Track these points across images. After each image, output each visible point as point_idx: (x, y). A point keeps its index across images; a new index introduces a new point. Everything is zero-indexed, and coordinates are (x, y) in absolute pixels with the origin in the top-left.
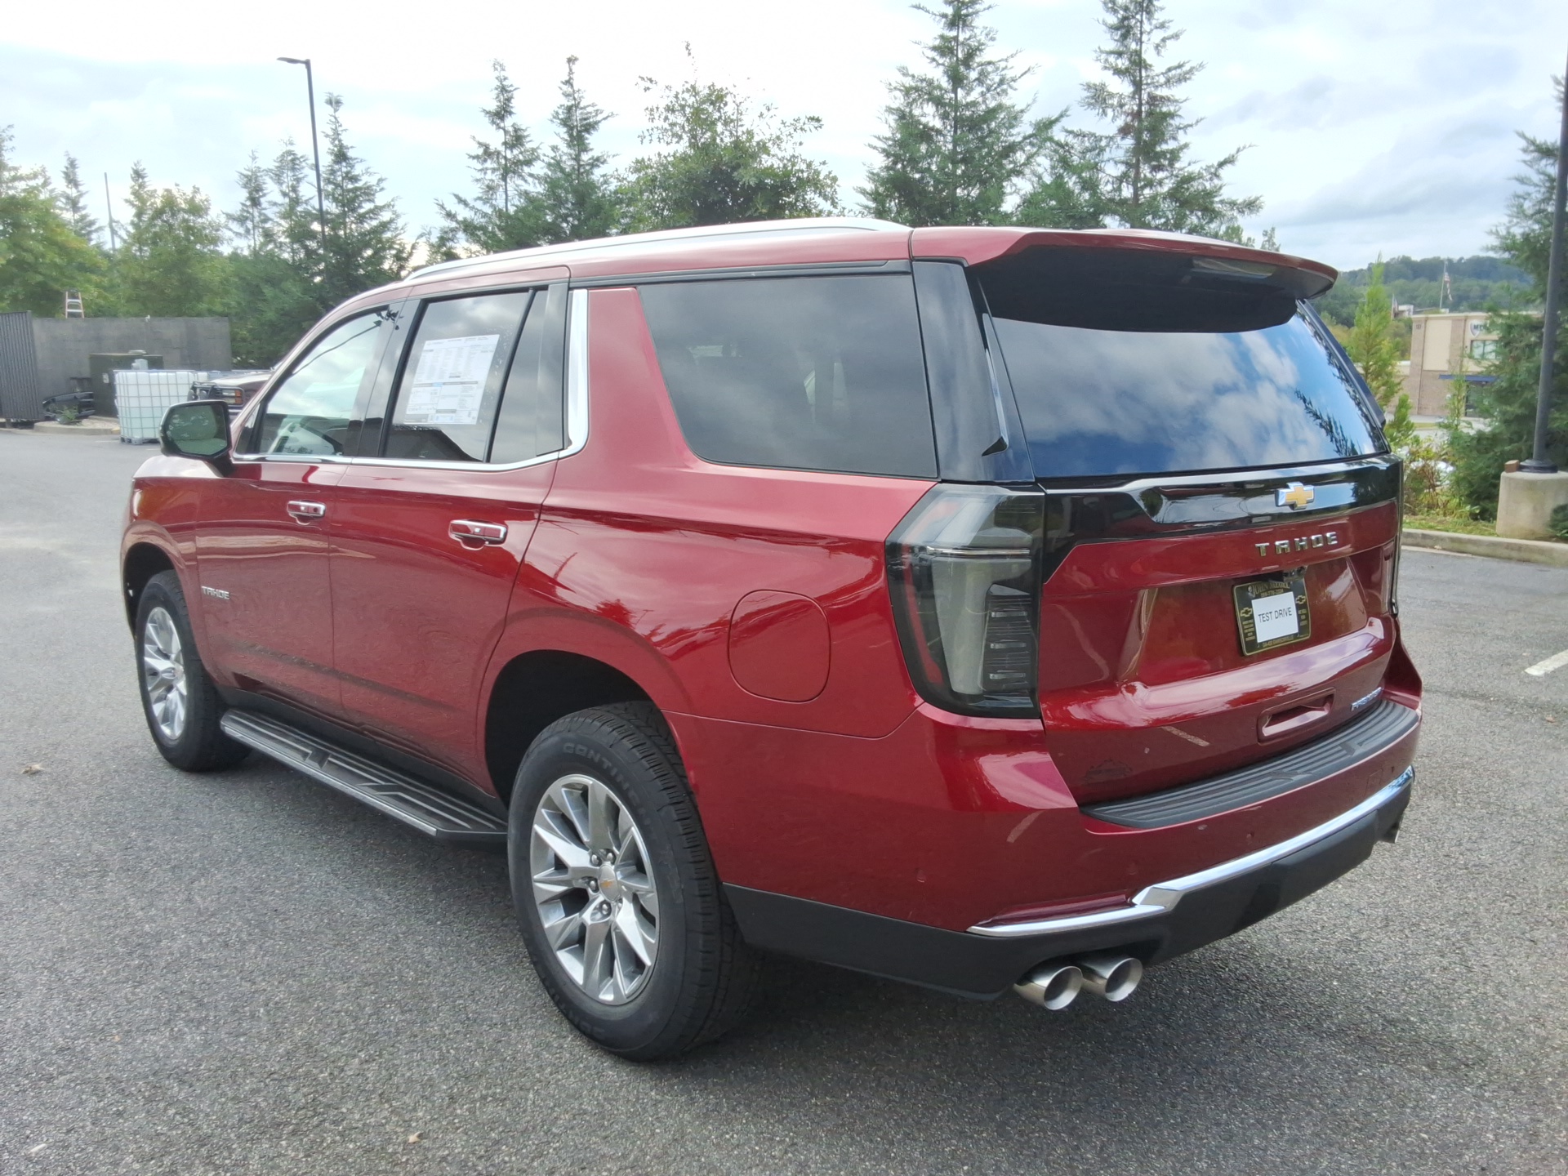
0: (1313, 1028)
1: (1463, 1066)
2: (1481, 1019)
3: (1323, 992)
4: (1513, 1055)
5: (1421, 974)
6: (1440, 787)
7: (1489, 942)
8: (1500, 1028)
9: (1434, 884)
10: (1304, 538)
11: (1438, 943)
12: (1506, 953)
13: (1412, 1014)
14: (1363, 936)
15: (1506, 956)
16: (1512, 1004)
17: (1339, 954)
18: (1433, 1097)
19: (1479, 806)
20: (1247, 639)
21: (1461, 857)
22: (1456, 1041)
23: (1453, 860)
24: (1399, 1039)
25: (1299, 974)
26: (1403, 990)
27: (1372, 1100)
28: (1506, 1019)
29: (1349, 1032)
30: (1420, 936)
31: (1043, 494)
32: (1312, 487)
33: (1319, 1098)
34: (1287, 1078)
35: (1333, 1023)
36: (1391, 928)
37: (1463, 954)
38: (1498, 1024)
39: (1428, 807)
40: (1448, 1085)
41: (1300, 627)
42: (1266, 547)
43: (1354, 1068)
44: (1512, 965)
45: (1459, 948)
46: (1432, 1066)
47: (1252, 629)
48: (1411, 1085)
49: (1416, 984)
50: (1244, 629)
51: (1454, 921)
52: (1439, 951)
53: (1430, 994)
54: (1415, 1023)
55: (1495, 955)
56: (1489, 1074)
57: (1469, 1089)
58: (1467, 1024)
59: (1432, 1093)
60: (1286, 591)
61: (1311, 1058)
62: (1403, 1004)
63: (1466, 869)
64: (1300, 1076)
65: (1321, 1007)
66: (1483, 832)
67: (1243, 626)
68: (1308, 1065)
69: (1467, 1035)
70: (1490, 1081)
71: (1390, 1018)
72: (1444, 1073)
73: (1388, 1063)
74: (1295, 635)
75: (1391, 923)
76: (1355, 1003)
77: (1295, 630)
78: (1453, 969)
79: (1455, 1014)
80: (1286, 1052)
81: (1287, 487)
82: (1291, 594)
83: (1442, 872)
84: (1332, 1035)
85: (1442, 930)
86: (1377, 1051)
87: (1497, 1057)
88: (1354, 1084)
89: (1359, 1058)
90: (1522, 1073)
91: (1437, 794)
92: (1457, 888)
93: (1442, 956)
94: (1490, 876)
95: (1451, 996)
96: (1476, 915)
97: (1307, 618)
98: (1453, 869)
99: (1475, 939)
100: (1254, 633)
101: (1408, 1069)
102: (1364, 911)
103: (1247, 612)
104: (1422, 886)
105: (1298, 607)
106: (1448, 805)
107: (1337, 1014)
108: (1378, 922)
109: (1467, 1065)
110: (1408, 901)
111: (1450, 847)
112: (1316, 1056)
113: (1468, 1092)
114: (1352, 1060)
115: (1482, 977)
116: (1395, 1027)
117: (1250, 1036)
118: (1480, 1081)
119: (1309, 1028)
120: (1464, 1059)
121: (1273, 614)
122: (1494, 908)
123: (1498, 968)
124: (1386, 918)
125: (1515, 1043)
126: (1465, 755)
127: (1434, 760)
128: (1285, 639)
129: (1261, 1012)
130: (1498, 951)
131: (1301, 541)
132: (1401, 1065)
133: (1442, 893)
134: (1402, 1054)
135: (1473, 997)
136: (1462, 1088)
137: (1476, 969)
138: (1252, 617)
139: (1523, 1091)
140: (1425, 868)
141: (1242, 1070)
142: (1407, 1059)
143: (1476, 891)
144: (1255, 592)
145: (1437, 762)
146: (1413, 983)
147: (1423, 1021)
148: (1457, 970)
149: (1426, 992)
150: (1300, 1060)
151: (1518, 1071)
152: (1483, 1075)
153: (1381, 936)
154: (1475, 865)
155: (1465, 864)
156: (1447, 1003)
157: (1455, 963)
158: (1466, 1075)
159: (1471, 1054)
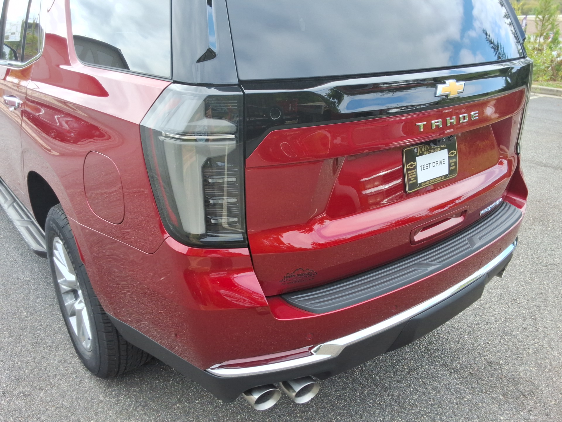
0: (448, 366)
1: (522, 396)
2: (538, 363)
3: (458, 342)
4: (550, 390)
5: (512, 331)
6: (542, 219)
7: (550, 312)
8: (547, 370)
9: (529, 275)
10: (454, 117)
11: (524, 312)
12: (557, 320)
13: (501, 358)
14: (487, 306)
15: (557, 321)
16: (555, 353)
17: (472, 317)
18: (502, 418)
19: (558, 230)
20: (410, 182)
21: (545, 259)
22: (521, 378)
23: (541, 261)
24: (492, 376)
25: (449, 330)
26: (500, 342)
27: (468, 418)
28: (550, 364)
29: (466, 370)
30: (516, 307)
31: (241, 93)
32: (463, 83)
33: (440, 416)
34: (426, 400)
35: (459, 363)
36: (502, 301)
37: (535, 320)
38: (546, 367)
39: (534, 230)
40: (511, 410)
41: (450, 171)
42: (424, 125)
43: (464, 395)
44: (559, 327)
45: (534, 315)
46: (505, 395)
47: (415, 176)
48: (491, 409)
49: (508, 338)
50: (408, 176)
51: (535, 298)
52: (524, 317)
53: (513, 345)
54: (502, 364)
55: (552, 320)
56: (535, 403)
57: (522, 413)
58: (529, 366)
59: (501, 415)
60: (442, 149)
61: (442, 386)
62: (498, 351)
63: (546, 266)
64: (433, 399)
65: (455, 351)
66: (558, 245)
67: (408, 174)
68: (439, 392)
69: (528, 374)
70: (535, 408)
71: (489, 361)
72: (511, 401)
73: (482, 392)
74: (446, 176)
75: (503, 298)
76: (473, 350)
77: (447, 173)
78: (529, 329)
79: (524, 359)
80: (430, 382)
81: (444, 83)
82: (446, 150)
83: (534, 268)
84: (456, 371)
85: (527, 303)
86: (478, 384)
87: (541, 390)
88: (461, 406)
89: (468, 388)
90: (553, 402)
91: (539, 223)
92: (539, 277)
93: (524, 320)
94: (557, 271)
95: (524, 347)
96: (546, 295)
97: (456, 165)
98: (540, 266)
99: (543, 310)
100: (416, 178)
101: (492, 398)
102: (490, 291)
103: (411, 165)
104: (523, 276)
105: (450, 158)
106: (544, 229)
107: (463, 357)
108: (496, 297)
109: (524, 396)
110: (513, 285)
111: (540, 253)
112: (445, 385)
113: (521, 415)
114: (463, 390)
115: (543, 334)
116: (491, 366)
117: (414, 369)
118: (529, 407)
119: (447, 366)
120: (523, 391)
121: (431, 165)
122: (556, 290)
123: (552, 329)
124: (501, 296)
125: (553, 380)
126: (557, 201)
127: (542, 204)
128: (438, 179)
129: (423, 354)
130: (554, 318)
131: (451, 119)
132: (489, 394)
133: (531, 280)
134: (491, 386)
135: (536, 348)
136: (518, 412)
137: (541, 329)
138: (415, 168)
139: (552, 417)
140: (526, 265)
141: (404, 393)
142: (493, 390)
143: (549, 280)
144: (419, 151)
145: (543, 205)
146: (506, 337)
147: (507, 363)
148: (531, 329)
149: (512, 344)
150: (435, 388)
151: (551, 401)
152: (531, 402)
153: (497, 306)
154: (551, 264)
155: (546, 263)
156: (521, 352)
157: (530, 325)
158: (523, 403)
159: (528, 388)
